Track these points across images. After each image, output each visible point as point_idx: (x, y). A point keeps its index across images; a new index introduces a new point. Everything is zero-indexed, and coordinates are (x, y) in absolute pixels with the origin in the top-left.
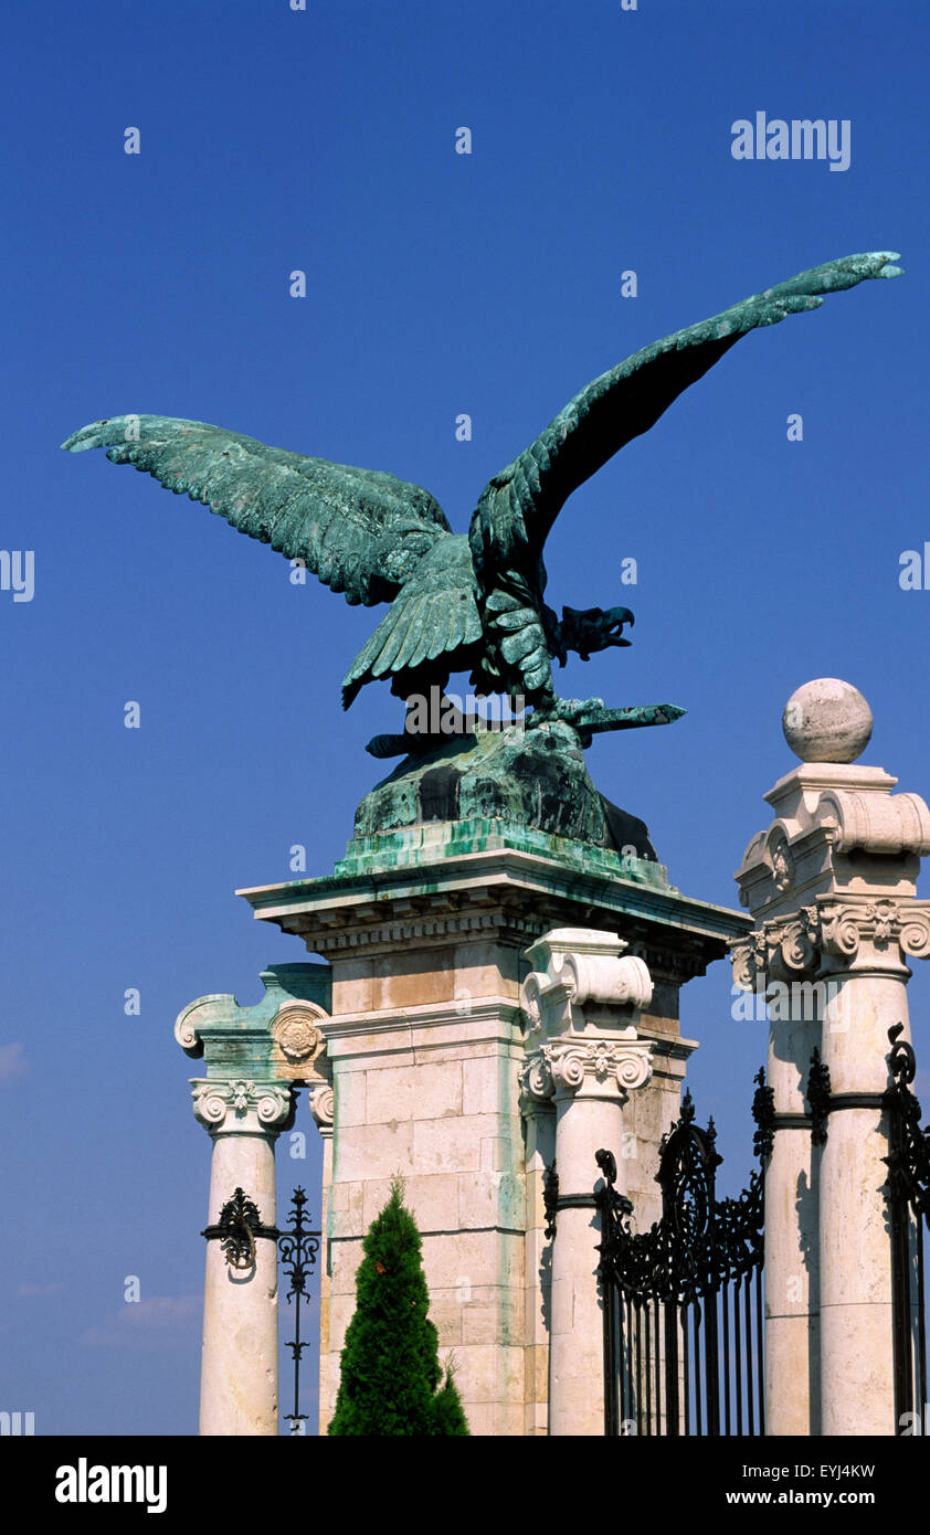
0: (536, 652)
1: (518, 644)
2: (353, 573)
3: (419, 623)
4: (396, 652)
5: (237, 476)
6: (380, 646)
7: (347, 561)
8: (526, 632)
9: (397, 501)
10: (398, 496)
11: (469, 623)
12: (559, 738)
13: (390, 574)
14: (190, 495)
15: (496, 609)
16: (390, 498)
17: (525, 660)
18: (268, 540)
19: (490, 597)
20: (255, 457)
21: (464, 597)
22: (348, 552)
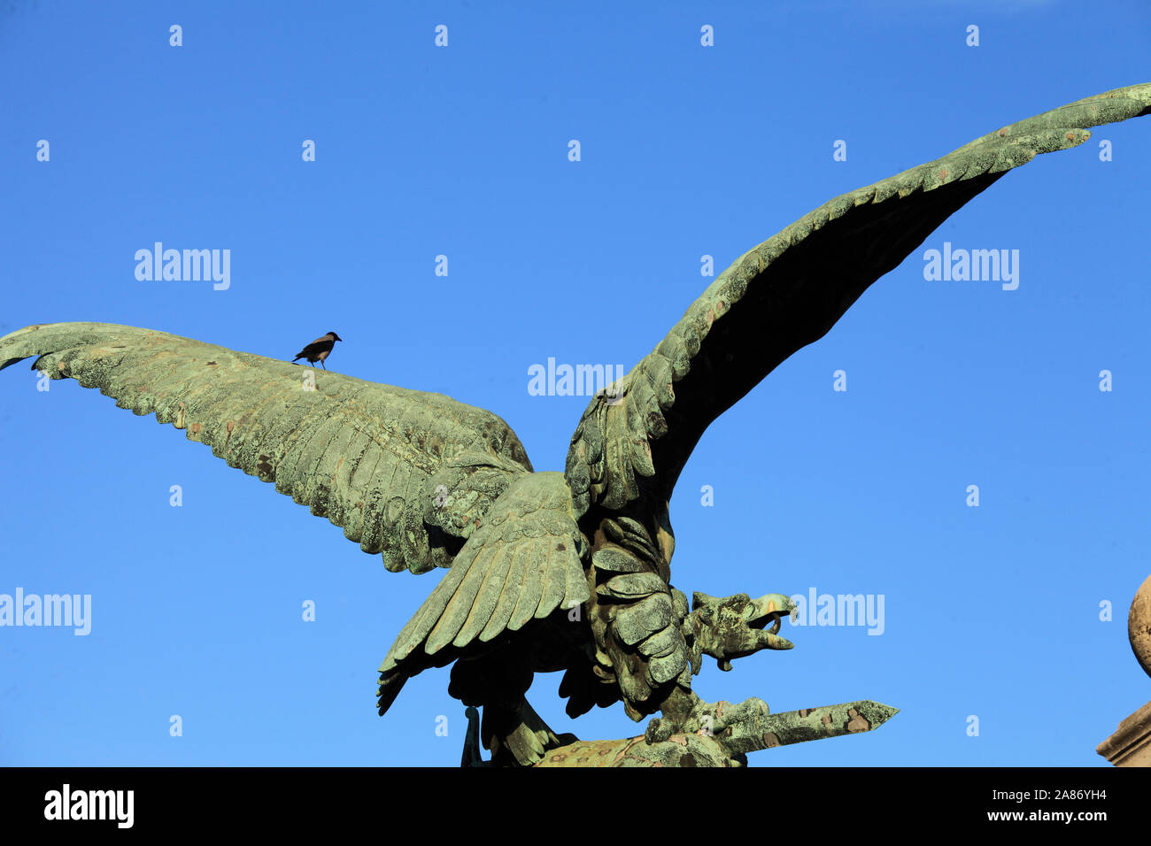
0: (667, 631)
1: (640, 618)
2: (394, 524)
3: (496, 581)
4: (461, 620)
5: (226, 392)
6: (438, 612)
7: (386, 507)
8: (650, 603)
9: (458, 428)
10: (462, 422)
11: (570, 580)
12: (700, 755)
13: (450, 523)
14: (159, 416)
15: (607, 568)
16: (448, 423)
17: (649, 641)
18: (272, 478)
19: (598, 553)
20: (254, 369)
21: (561, 548)
22: (388, 495)
